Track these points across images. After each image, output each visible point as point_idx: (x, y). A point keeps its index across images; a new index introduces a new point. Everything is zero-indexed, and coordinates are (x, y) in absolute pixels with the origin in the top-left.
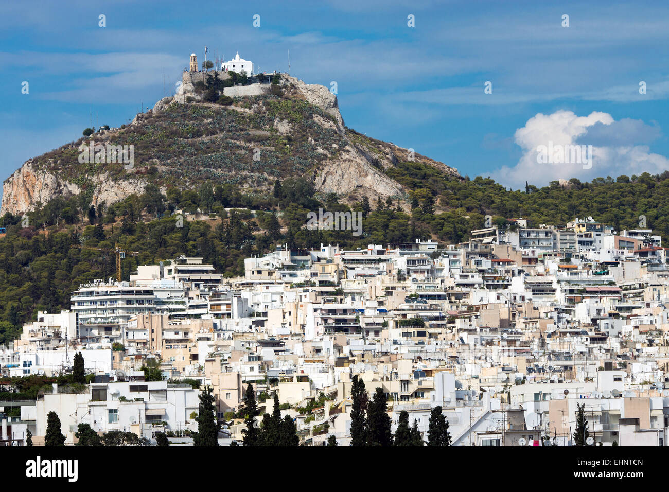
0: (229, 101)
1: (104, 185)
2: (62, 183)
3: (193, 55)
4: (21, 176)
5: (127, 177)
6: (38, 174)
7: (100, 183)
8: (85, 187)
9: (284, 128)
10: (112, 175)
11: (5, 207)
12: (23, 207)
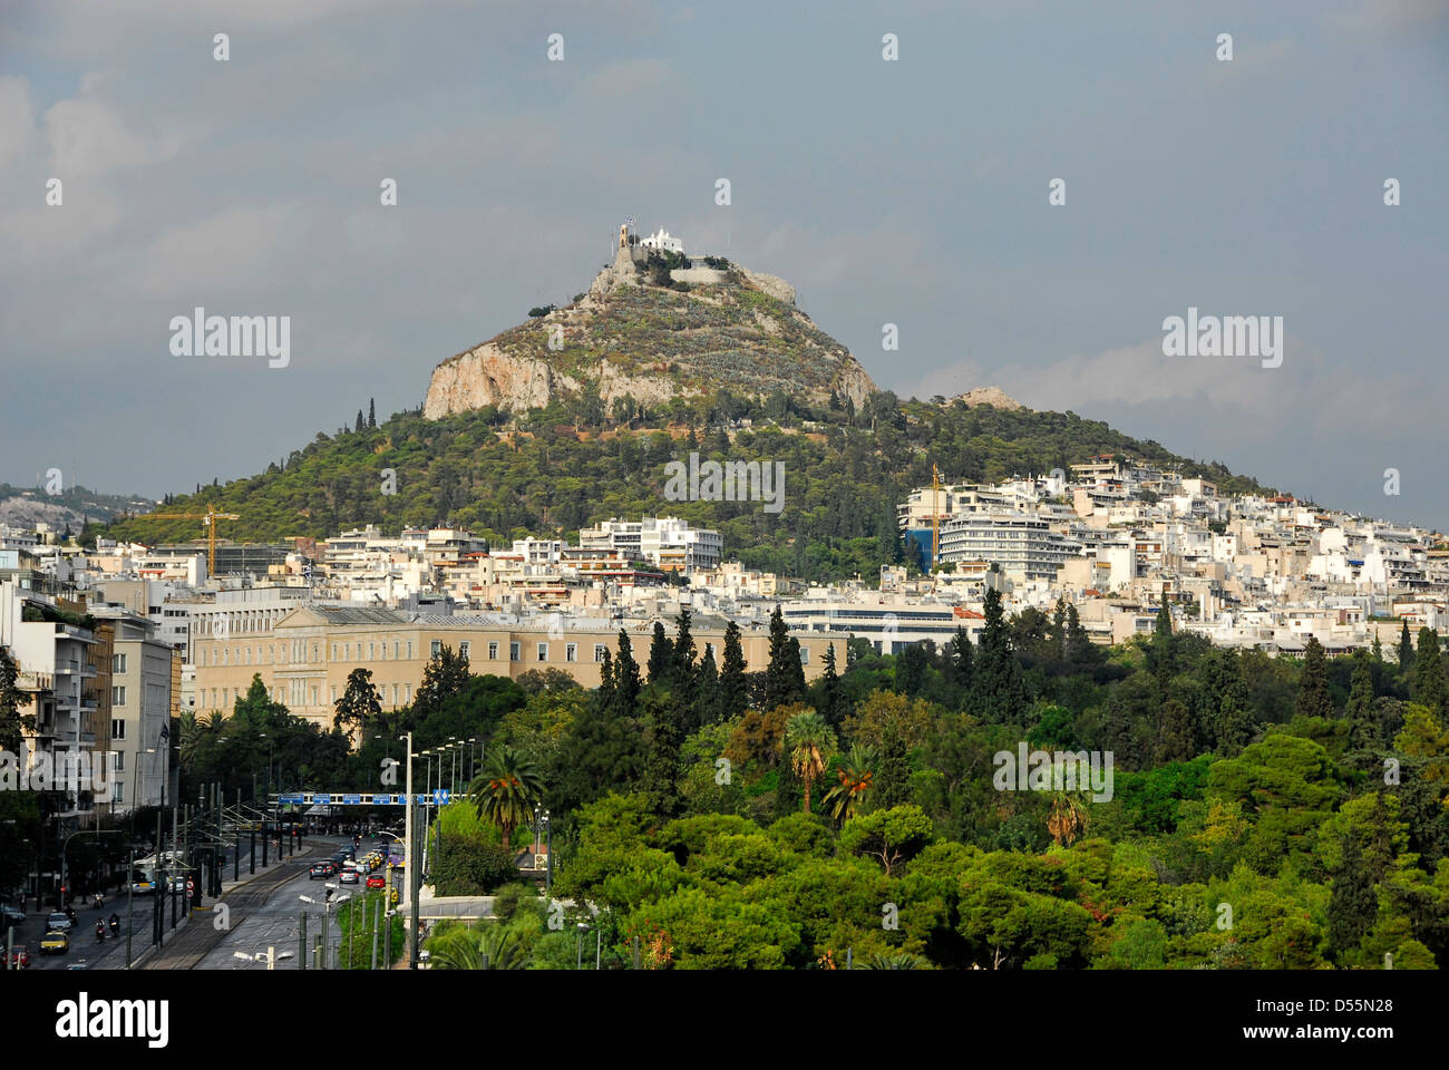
0: (684, 287)
1: (616, 381)
2: (556, 375)
3: (624, 226)
4: (478, 362)
5: (646, 374)
6: (519, 361)
7: (608, 378)
8: (585, 381)
9: (770, 326)
10: (624, 370)
11: (447, 397)
12: (481, 399)
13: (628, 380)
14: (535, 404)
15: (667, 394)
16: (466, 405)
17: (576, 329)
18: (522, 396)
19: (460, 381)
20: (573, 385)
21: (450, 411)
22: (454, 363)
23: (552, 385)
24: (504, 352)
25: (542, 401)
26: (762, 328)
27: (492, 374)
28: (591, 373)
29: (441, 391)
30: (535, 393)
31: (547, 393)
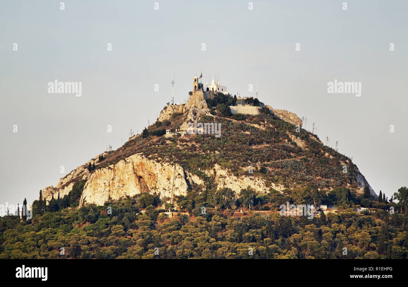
1: (228, 178)
2: (188, 174)
4: (130, 166)
5: (247, 174)
6: (162, 165)
7: (221, 176)
8: (205, 178)
9: (300, 144)
10: (232, 171)
11: (107, 189)
12: (133, 190)
13: (235, 178)
14: (177, 194)
15: (262, 188)
16: (122, 194)
17: (190, 144)
18: (167, 189)
19: (117, 179)
20: (198, 181)
21: (110, 198)
22: (112, 166)
23: (187, 181)
24: (150, 159)
25: (183, 191)
26: (295, 144)
27: (141, 174)
28: (209, 173)
29: (103, 185)
30: (176, 186)
31: (186, 186)
